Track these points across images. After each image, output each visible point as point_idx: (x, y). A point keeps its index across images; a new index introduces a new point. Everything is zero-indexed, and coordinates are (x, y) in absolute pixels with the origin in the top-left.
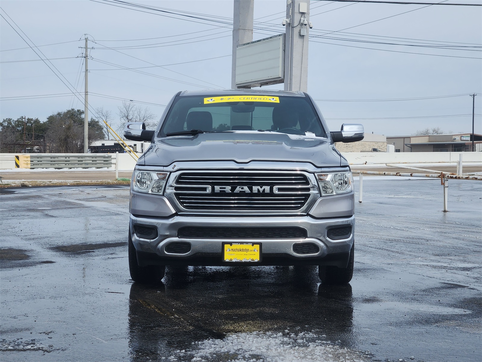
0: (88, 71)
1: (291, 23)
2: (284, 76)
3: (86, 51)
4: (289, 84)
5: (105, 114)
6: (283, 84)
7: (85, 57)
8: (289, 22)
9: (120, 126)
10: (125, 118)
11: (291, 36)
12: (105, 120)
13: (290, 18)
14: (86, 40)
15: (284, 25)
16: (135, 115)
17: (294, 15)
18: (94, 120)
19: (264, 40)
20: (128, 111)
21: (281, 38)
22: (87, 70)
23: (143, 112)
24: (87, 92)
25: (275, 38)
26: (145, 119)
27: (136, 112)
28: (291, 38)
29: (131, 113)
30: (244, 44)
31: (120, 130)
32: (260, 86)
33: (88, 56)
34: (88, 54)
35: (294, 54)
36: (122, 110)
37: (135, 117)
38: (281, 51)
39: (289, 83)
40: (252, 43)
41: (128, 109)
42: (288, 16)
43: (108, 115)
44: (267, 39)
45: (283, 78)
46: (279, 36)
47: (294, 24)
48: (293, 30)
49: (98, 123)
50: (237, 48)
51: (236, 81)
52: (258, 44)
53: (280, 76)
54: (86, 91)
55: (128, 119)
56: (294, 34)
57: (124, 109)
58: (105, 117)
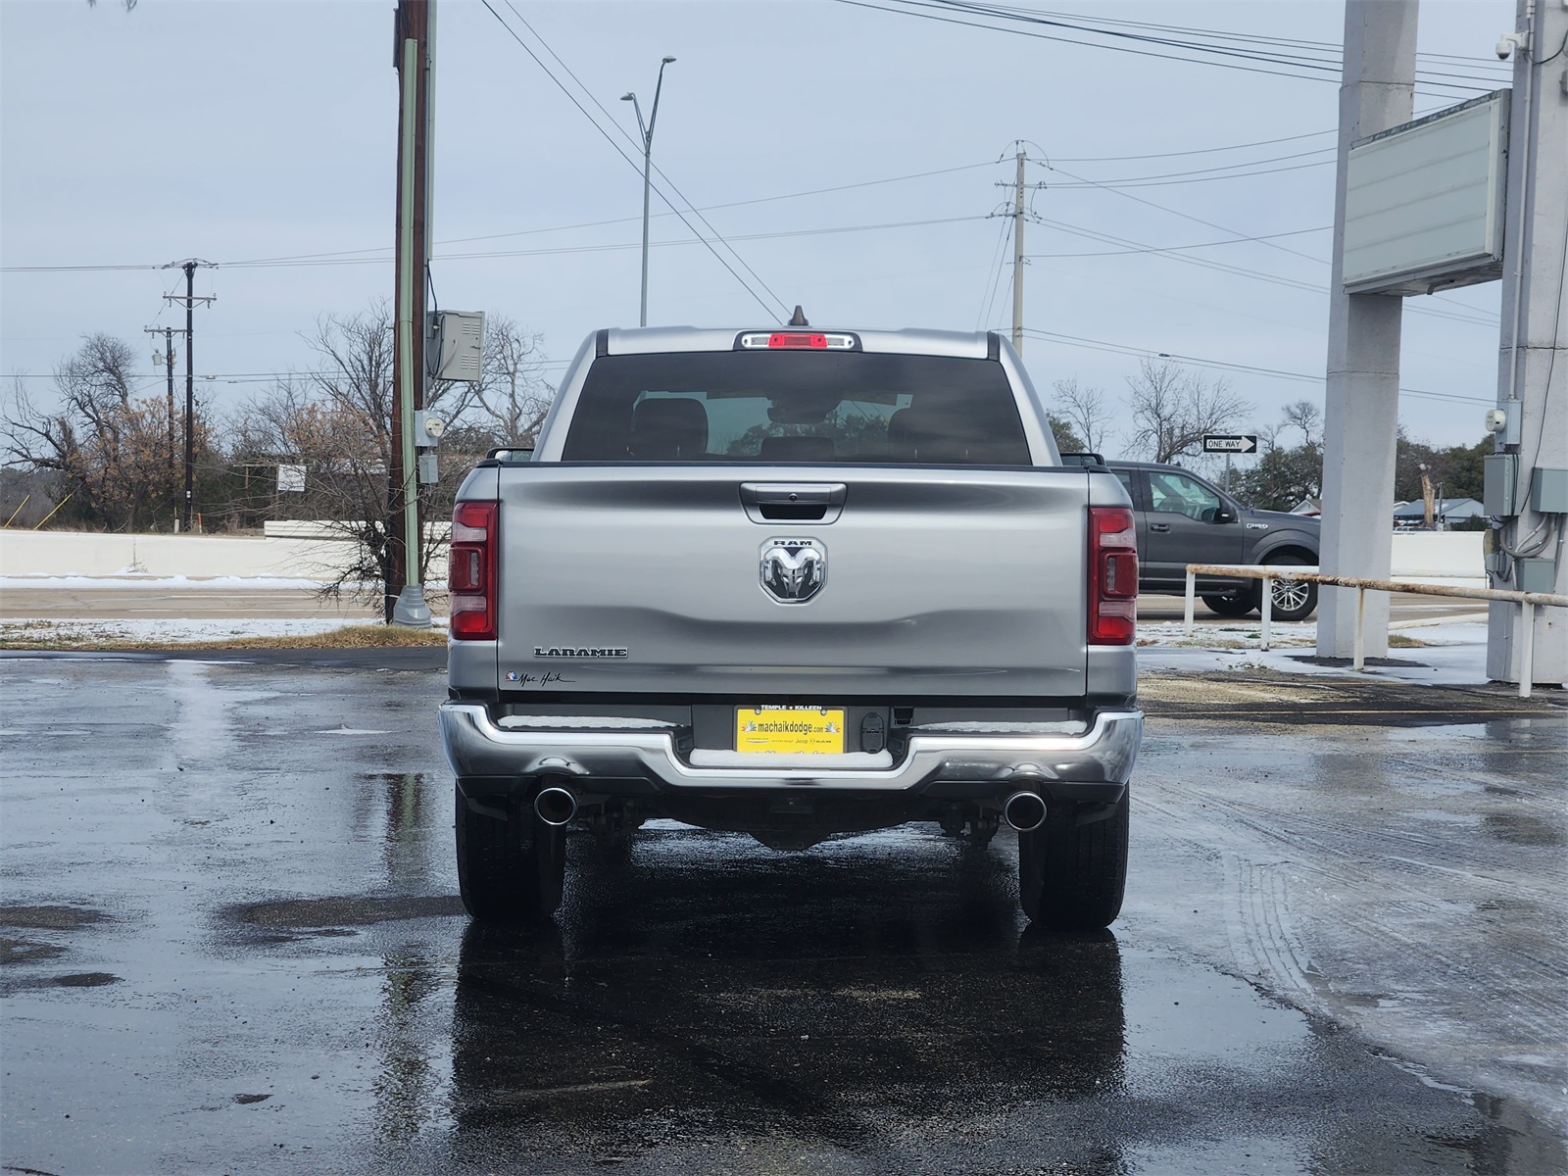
0: (1024, 260)
1: (1531, 48)
2: (1503, 250)
3: (1020, 195)
4: (1519, 279)
5: (1085, 399)
6: (1500, 282)
7: (1015, 216)
8: (1522, 44)
9: (1132, 439)
10: (1148, 413)
11: (1528, 98)
12: (1083, 421)
13: (1527, 31)
14: (1021, 159)
15: (1503, 56)
16: (1184, 403)
17: (1543, 17)
18: (1054, 420)
19: (1439, 115)
20: (1158, 389)
21: (1496, 106)
22: (1021, 257)
23: (1208, 395)
24: (1019, 329)
25: (1478, 106)
26: (1214, 416)
27: (1185, 394)
28: (1528, 104)
29: (1168, 398)
30: (1374, 136)
31: (1134, 453)
32: (1426, 290)
33: (1025, 210)
34: (1026, 204)
35: (1541, 164)
36: (1140, 389)
37: (1181, 411)
38: (1496, 155)
39: (1519, 275)
40: (1402, 131)
41: (1158, 384)
42: (1522, 23)
43: (1093, 403)
44: (1450, 111)
45: (1497, 255)
46: (1488, 98)
47: (1541, 49)
48: (1539, 74)
49: (1068, 429)
50: (1351, 152)
51: (1344, 276)
52: (1418, 133)
53: (1488, 250)
54: (1018, 326)
55: (1159, 416)
56: (1542, 91)
57: (1148, 384)
58: (1085, 411)
